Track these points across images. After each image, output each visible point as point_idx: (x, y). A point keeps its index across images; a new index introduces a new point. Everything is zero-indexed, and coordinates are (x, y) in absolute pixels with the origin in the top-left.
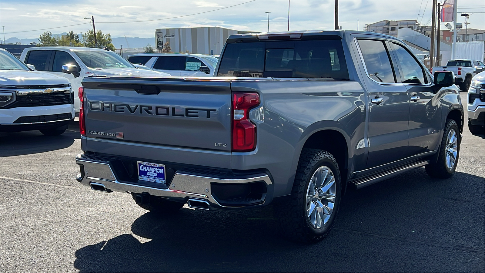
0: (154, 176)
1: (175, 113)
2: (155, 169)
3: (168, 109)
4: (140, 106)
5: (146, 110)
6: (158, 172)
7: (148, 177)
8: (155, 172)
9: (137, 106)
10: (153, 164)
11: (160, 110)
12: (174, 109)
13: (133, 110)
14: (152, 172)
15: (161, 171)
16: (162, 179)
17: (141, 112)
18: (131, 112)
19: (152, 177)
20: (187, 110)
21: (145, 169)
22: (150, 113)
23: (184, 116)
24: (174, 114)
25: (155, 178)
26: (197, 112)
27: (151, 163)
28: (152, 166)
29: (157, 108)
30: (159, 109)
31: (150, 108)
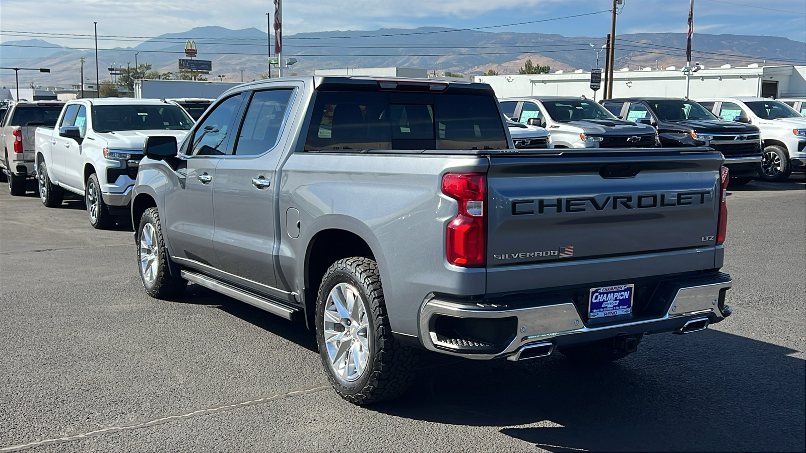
0: (614, 306)
1: (665, 203)
2: (617, 293)
3: (655, 197)
4: (614, 198)
5: (622, 203)
6: (621, 298)
7: (603, 310)
8: (616, 299)
9: (609, 198)
10: (615, 288)
11: (644, 201)
12: (663, 196)
13: (601, 206)
14: (610, 301)
15: (626, 295)
16: (626, 307)
17: (615, 207)
18: (597, 210)
19: (609, 309)
20: (679, 195)
21: (601, 298)
22: (629, 207)
23: (674, 205)
24: (663, 204)
25: (615, 308)
26: (691, 198)
27: (614, 287)
28: (615, 290)
29: (640, 198)
30: (643, 198)
31: (630, 199)
